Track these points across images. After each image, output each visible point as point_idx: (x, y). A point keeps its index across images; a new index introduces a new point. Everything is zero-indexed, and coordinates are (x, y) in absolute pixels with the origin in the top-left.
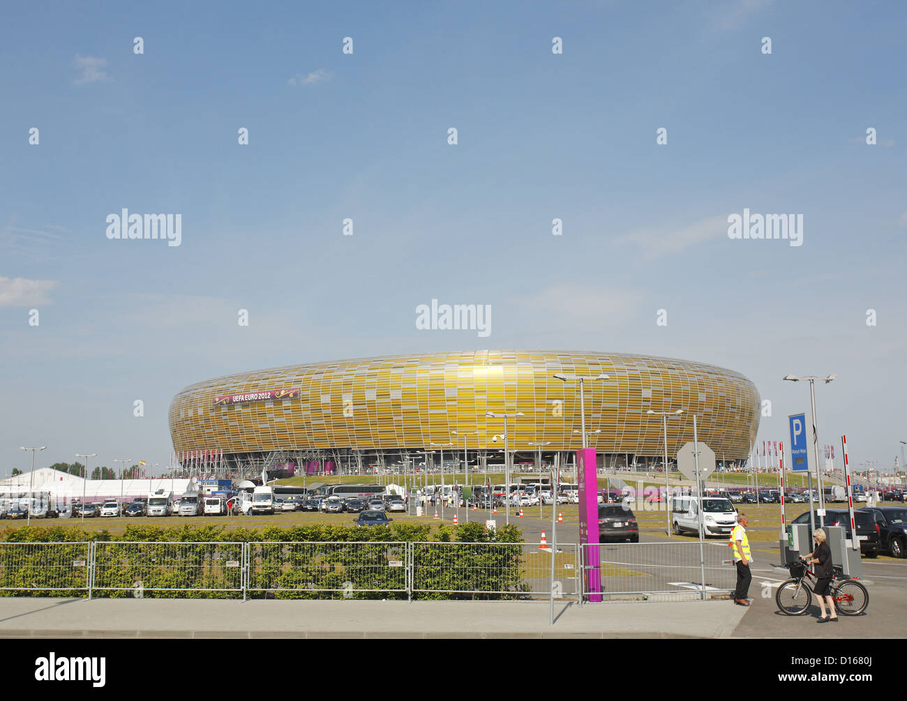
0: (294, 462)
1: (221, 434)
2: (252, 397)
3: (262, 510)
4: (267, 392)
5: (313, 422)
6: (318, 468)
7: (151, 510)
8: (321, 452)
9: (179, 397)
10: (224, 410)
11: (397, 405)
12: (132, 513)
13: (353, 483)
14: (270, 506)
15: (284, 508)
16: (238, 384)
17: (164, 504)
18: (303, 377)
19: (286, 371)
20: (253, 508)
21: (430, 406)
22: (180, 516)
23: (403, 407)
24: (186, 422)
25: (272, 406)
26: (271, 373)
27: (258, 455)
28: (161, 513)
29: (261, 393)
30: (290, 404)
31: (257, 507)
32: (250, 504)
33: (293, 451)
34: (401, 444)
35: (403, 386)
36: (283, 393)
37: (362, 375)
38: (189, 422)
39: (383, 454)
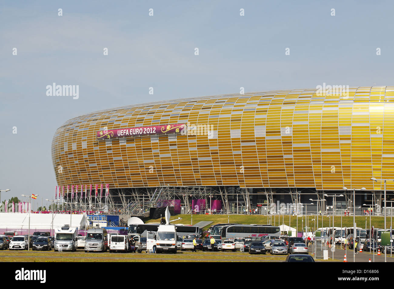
0: (179, 199)
1: (106, 168)
2: (137, 131)
3: (166, 248)
4: (153, 127)
5: (200, 159)
6: (205, 206)
7: (59, 245)
8: (207, 190)
9: (62, 130)
10: (109, 144)
11: (287, 142)
12: (39, 247)
13: (244, 223)
14: (174, 245)
15: (184, 246)
16: (122, 118)
17: (70, 239)
18: (189, 112)
19: (172, 106)
20: (158, 247)
21: (322, 145)
22: (86, 251)
23: (294, 145)
24: (70, 156)
25: (158, 141)
26: (157, 107)
27: (143, 191)
28: (68, 248)
29: (147, 127)
30: (176, 140)
31: (161, 245)
32: (155, 242)
33: (178, 188)
34: (291, 183)
35: (294, 123)
36: (168, 128)
37: (252, 111)
38: (72, 156)
39: (272, 194)
